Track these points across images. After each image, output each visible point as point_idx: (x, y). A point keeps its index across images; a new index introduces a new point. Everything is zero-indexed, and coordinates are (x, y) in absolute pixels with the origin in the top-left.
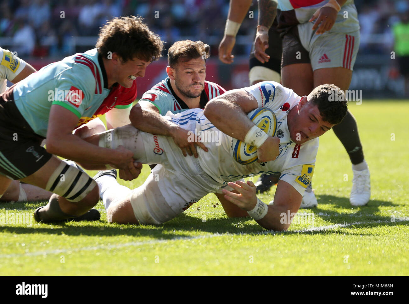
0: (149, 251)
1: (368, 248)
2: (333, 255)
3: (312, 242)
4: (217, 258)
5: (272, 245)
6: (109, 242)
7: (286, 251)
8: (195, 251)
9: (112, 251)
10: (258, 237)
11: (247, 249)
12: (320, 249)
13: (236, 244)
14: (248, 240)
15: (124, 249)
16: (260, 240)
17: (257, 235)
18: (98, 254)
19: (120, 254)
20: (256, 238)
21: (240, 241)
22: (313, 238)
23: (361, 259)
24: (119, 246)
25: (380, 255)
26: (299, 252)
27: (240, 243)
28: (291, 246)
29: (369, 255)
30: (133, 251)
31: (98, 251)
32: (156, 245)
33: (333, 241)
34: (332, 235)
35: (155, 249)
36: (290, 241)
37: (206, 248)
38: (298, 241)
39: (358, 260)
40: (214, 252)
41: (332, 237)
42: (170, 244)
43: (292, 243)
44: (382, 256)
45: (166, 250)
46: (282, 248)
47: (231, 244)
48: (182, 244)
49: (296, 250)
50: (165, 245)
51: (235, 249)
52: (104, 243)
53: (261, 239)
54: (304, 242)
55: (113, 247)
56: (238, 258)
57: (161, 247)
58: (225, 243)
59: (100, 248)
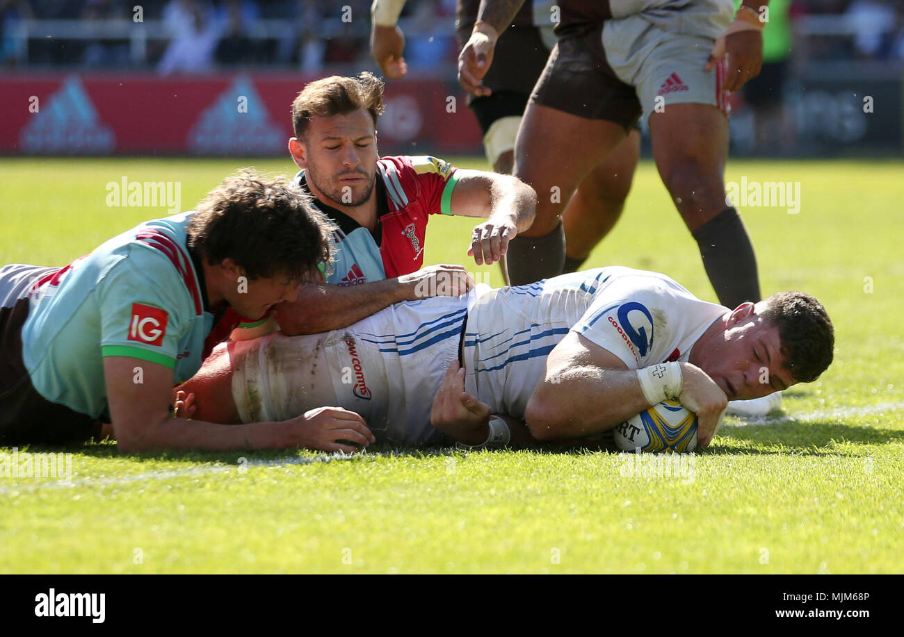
0: (190, 491)
1: (671, 485)
2: (595, 499)
3: (550, 472)
4: (340, 507)
5: (461, 477)
6: (102, 472)
7: (493, 491)
8: (291, 492)
9: (108, 491)
10: (431, 459)
11: (407, 486)
12: (568, 486)
13: (382, 475)
14: (409, 466)
15: (135, 486)
16: (435, 468)
17: (428, 457)
18: (77, 497)
19: (127, 496)
20: (425, 462)
21: (392, 468)
22: (551, 463)
23: (656, 508)
24: (125, 481)
25: (699, 499)
26: (520, 492)
27: (391, 474)
28: (502, 479)
29: (675, 500)
30: (155, 492)
31: (77, 491)
32: (206, 477)
33: (596, 470)
34: (592, 456)
35: (202, 486)
36: (500, 468)
37: (316, 483)
38: (519, 470)
39: (649, 510)
40: (333, 492)
41: (592, 460)
42: (237, 476)
43: (506, 474)
44: (703, 500)
45: (227, 488)
46: (483, 485)
47: (370, 477)
48: (263, 476)
49: (513, 489)
50: (227, 477)
51: (379, 488)
52: (90, 474)
53: (437, 464)
54: (532, 470)
55: (111, 481)
56: (387, 507)
57: (216, 482)
58: (358, 474)
59: (83, 485)
